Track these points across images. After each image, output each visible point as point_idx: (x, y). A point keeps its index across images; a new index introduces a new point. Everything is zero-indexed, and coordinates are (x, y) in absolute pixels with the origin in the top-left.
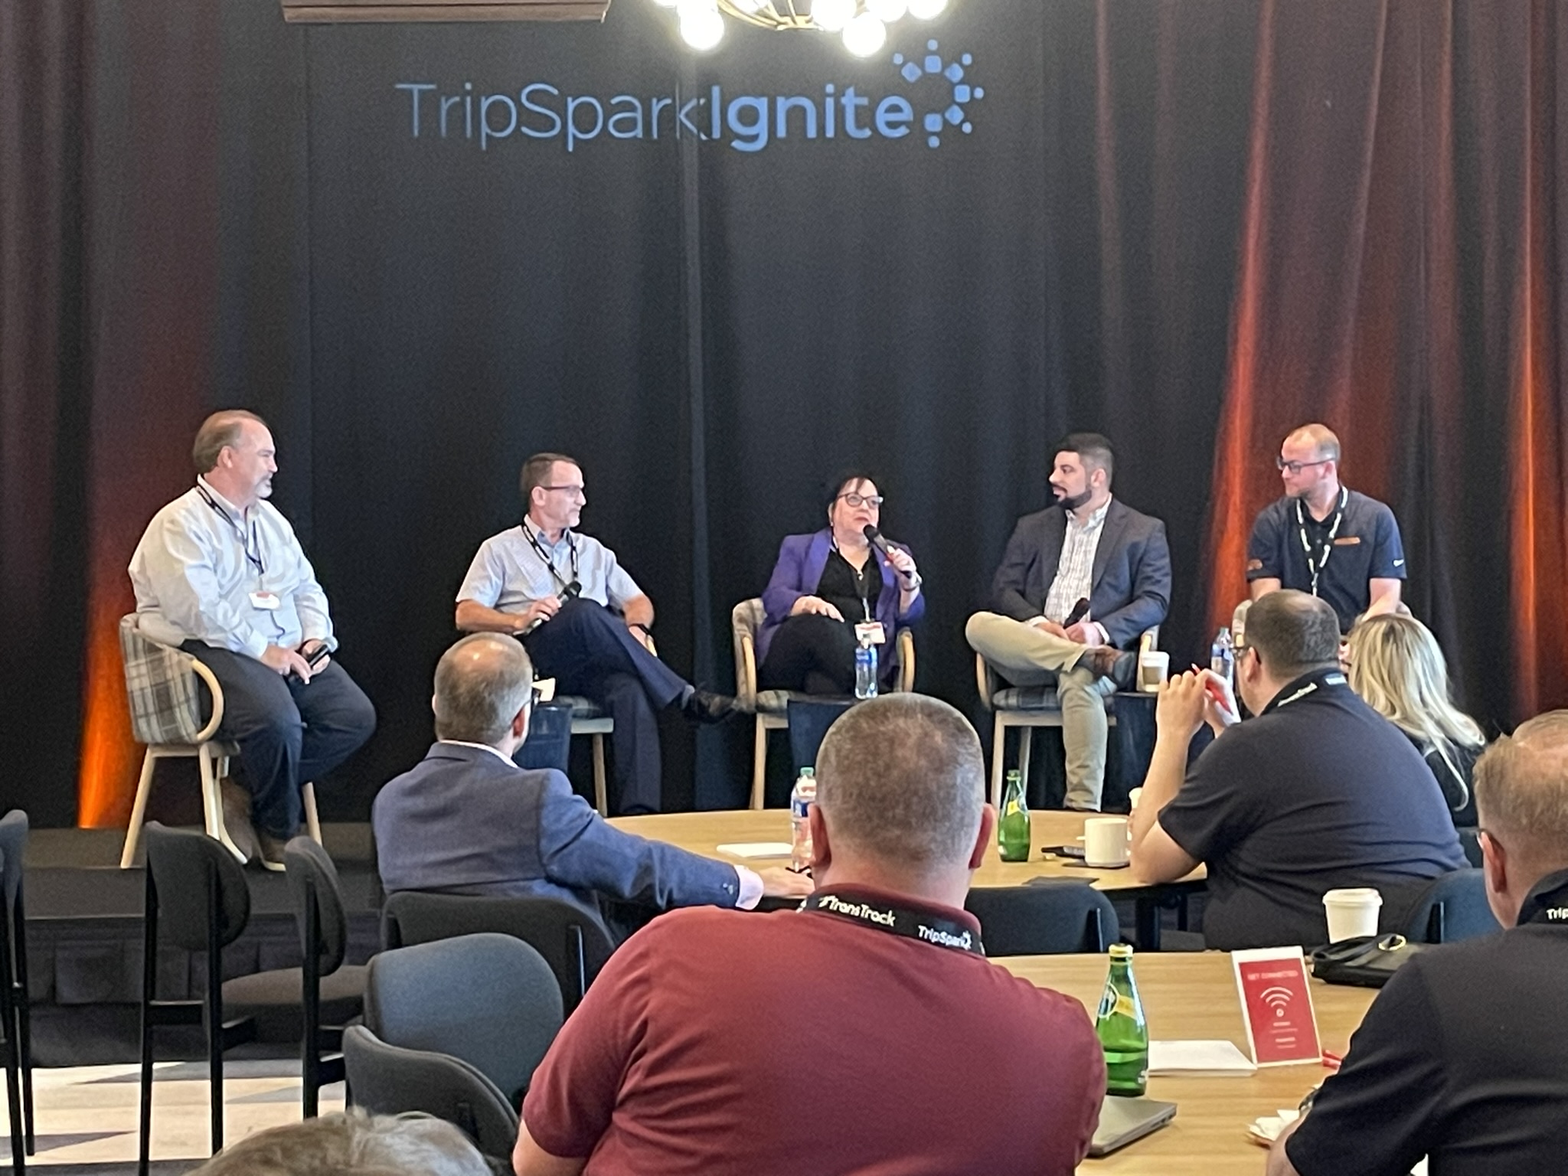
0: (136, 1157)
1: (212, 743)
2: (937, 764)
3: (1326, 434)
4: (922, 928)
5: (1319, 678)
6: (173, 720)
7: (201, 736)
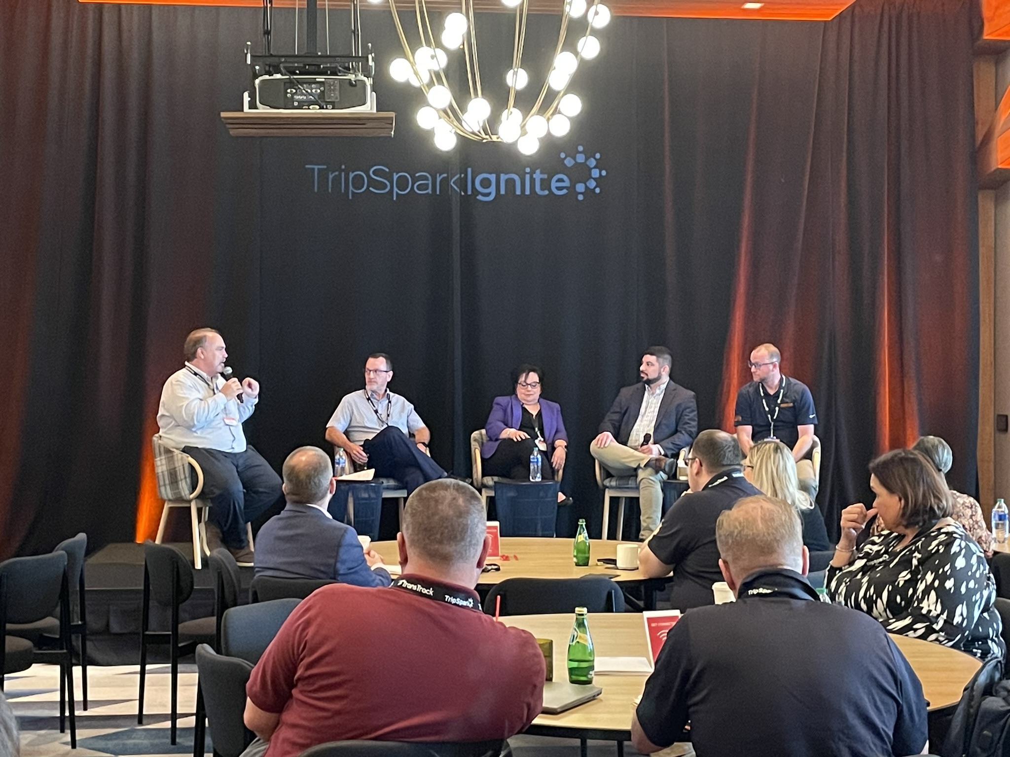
0: (137, 712)
1: (197, 500)
2: (458, 514)
3: (773, 348)
4: (447, 597)
5: (729, 475)
6: (178, 488)
7: (192, 496)
